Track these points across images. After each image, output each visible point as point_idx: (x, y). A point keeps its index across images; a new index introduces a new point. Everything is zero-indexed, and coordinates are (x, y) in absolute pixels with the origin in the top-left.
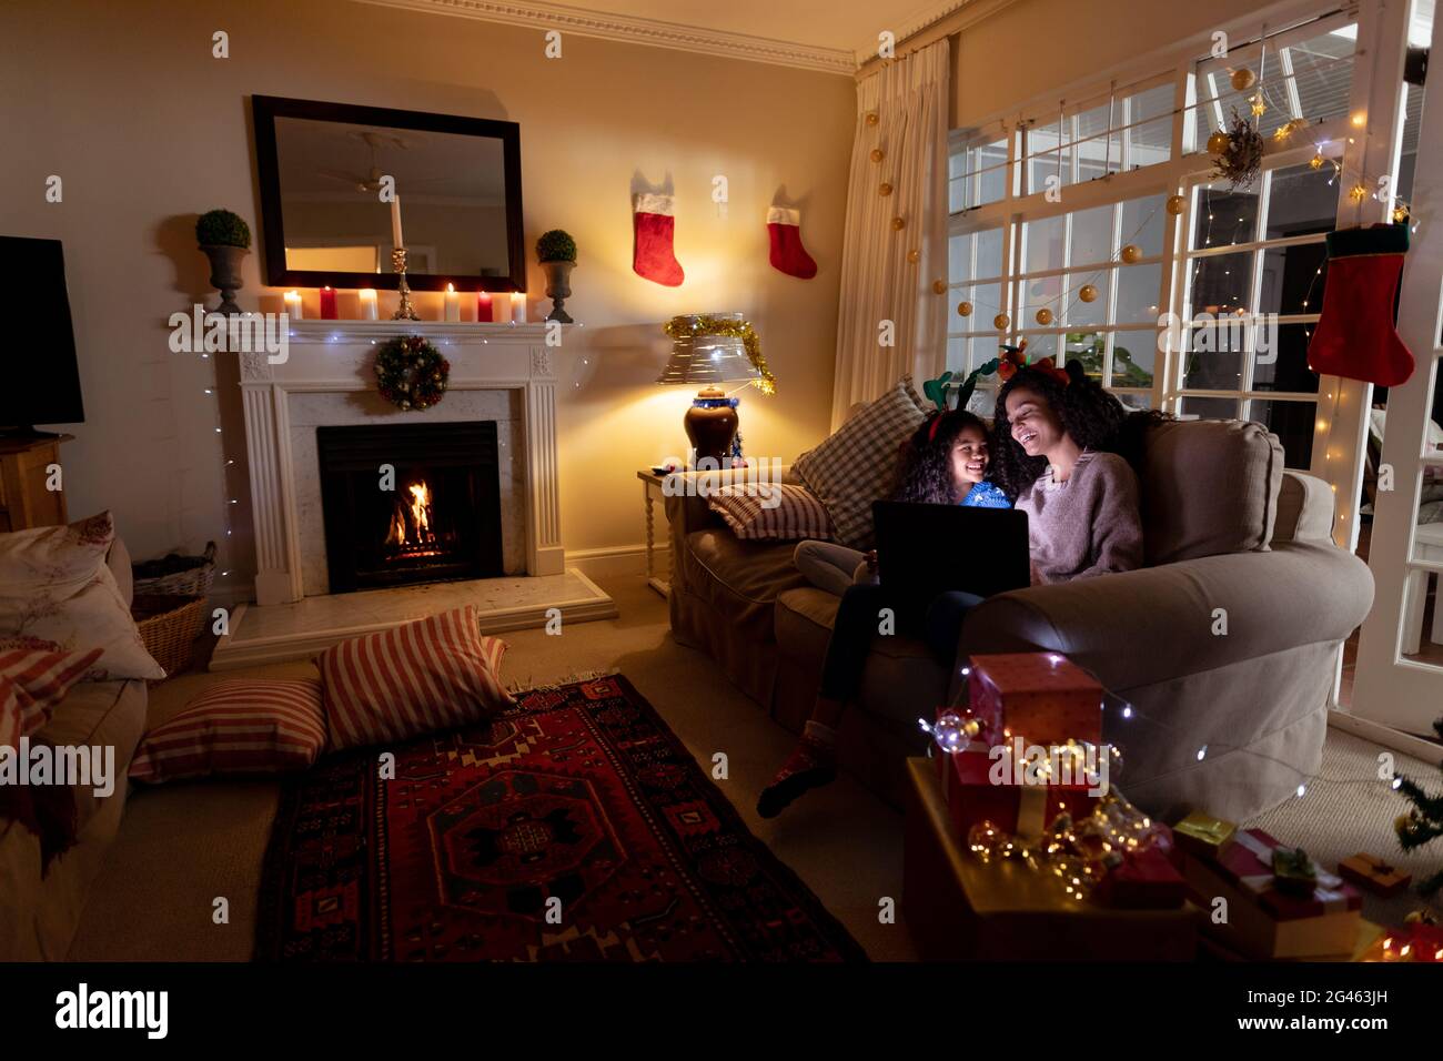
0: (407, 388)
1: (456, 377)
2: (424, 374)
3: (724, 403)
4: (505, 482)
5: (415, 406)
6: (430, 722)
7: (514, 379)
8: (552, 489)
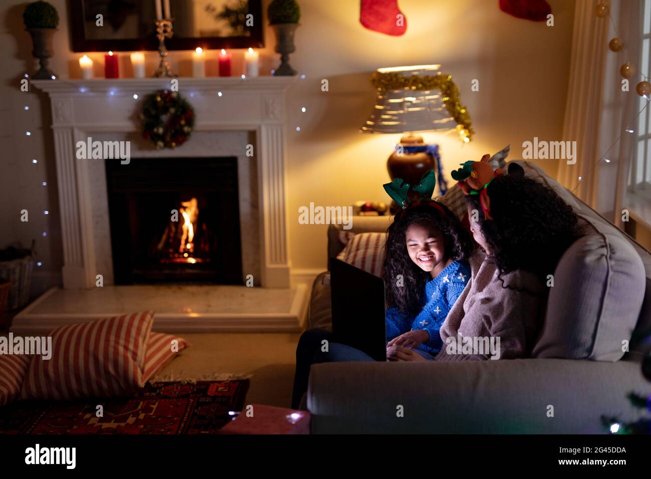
0: (161, 131)
1: (201, 122)
2: (175, 120)
3: (423, 149)
4: (245, 207)
5: (168, 145)
6: (85, 390)
7: (250, 123)
8: (280, 215)
